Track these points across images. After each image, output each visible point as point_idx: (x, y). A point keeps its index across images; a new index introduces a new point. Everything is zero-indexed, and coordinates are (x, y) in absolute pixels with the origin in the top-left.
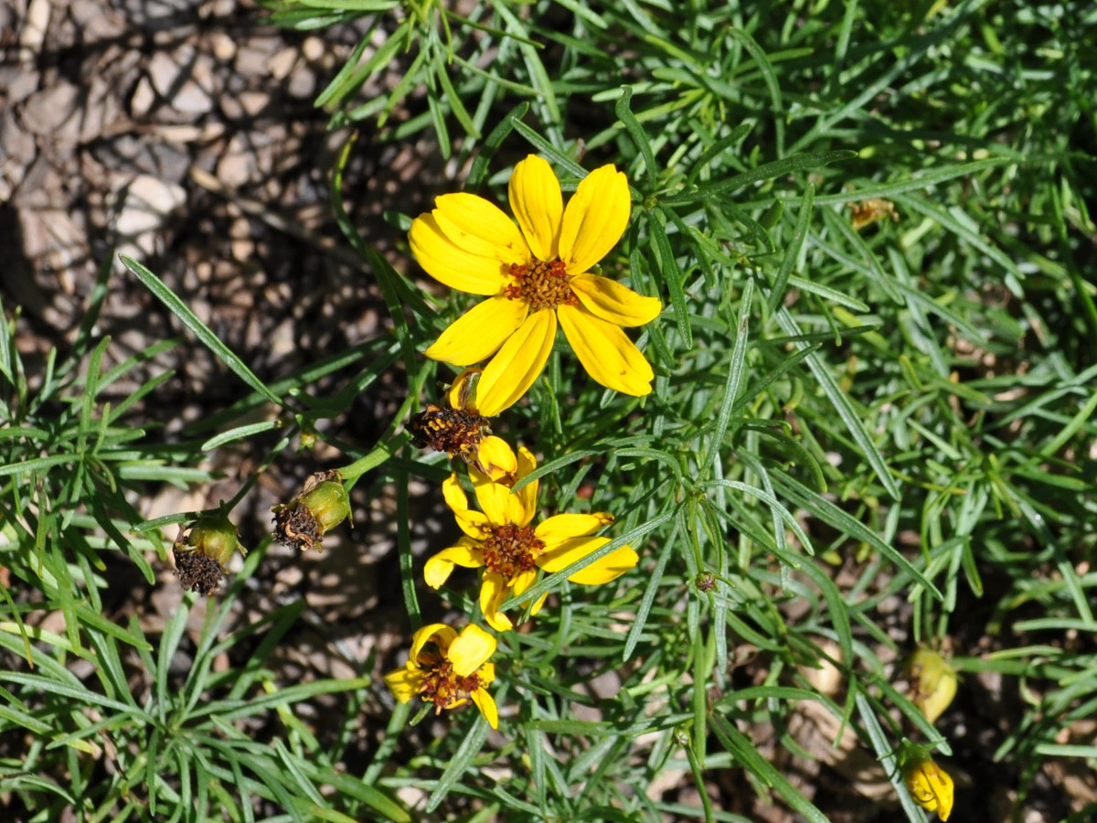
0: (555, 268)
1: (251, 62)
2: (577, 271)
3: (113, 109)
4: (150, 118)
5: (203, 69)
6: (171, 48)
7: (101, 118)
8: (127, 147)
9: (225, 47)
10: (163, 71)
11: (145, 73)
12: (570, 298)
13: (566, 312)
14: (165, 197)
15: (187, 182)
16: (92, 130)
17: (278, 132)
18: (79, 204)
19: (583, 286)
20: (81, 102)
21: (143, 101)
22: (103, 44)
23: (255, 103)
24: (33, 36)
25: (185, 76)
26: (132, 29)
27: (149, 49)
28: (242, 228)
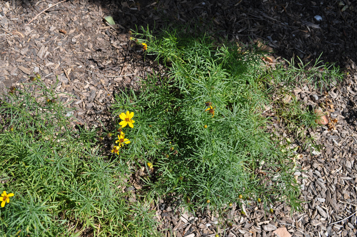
0: (128, 119)
1: (104, 117)
2: (130, 119)
3: (93, 119)
4: (96, 120)
5: (101, 117)
6: (98, 115)
7: (92, 119)
8: (94, 122)
9: (103, 116)
10: (98, 117)
11: (96, 117)
12: (129, 121)
13: (128, 122)
14: (96, 126)
15: (98, 125)
16: (91, 120)
17: (106, 123)
18: (89, 126)
19: (130, 120)
20: (91, 118)
21: (96, 119)
22: (93, 114)
23: (104, 120)
24: (88, 113)
25: (99, 117)
26: (95, 113)
27: (97, 115)
28: (102, 130)
